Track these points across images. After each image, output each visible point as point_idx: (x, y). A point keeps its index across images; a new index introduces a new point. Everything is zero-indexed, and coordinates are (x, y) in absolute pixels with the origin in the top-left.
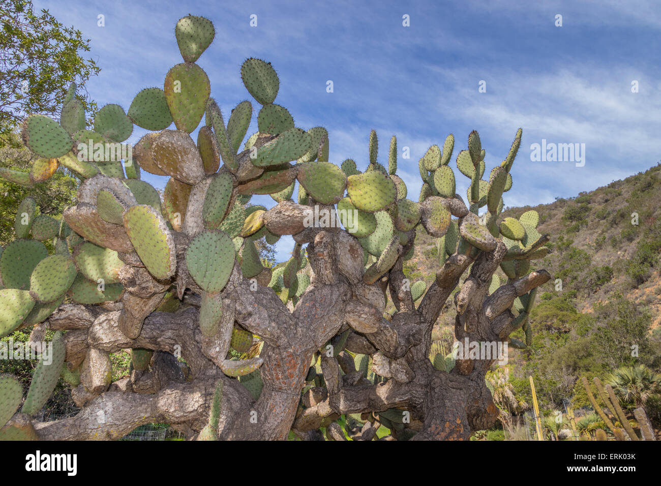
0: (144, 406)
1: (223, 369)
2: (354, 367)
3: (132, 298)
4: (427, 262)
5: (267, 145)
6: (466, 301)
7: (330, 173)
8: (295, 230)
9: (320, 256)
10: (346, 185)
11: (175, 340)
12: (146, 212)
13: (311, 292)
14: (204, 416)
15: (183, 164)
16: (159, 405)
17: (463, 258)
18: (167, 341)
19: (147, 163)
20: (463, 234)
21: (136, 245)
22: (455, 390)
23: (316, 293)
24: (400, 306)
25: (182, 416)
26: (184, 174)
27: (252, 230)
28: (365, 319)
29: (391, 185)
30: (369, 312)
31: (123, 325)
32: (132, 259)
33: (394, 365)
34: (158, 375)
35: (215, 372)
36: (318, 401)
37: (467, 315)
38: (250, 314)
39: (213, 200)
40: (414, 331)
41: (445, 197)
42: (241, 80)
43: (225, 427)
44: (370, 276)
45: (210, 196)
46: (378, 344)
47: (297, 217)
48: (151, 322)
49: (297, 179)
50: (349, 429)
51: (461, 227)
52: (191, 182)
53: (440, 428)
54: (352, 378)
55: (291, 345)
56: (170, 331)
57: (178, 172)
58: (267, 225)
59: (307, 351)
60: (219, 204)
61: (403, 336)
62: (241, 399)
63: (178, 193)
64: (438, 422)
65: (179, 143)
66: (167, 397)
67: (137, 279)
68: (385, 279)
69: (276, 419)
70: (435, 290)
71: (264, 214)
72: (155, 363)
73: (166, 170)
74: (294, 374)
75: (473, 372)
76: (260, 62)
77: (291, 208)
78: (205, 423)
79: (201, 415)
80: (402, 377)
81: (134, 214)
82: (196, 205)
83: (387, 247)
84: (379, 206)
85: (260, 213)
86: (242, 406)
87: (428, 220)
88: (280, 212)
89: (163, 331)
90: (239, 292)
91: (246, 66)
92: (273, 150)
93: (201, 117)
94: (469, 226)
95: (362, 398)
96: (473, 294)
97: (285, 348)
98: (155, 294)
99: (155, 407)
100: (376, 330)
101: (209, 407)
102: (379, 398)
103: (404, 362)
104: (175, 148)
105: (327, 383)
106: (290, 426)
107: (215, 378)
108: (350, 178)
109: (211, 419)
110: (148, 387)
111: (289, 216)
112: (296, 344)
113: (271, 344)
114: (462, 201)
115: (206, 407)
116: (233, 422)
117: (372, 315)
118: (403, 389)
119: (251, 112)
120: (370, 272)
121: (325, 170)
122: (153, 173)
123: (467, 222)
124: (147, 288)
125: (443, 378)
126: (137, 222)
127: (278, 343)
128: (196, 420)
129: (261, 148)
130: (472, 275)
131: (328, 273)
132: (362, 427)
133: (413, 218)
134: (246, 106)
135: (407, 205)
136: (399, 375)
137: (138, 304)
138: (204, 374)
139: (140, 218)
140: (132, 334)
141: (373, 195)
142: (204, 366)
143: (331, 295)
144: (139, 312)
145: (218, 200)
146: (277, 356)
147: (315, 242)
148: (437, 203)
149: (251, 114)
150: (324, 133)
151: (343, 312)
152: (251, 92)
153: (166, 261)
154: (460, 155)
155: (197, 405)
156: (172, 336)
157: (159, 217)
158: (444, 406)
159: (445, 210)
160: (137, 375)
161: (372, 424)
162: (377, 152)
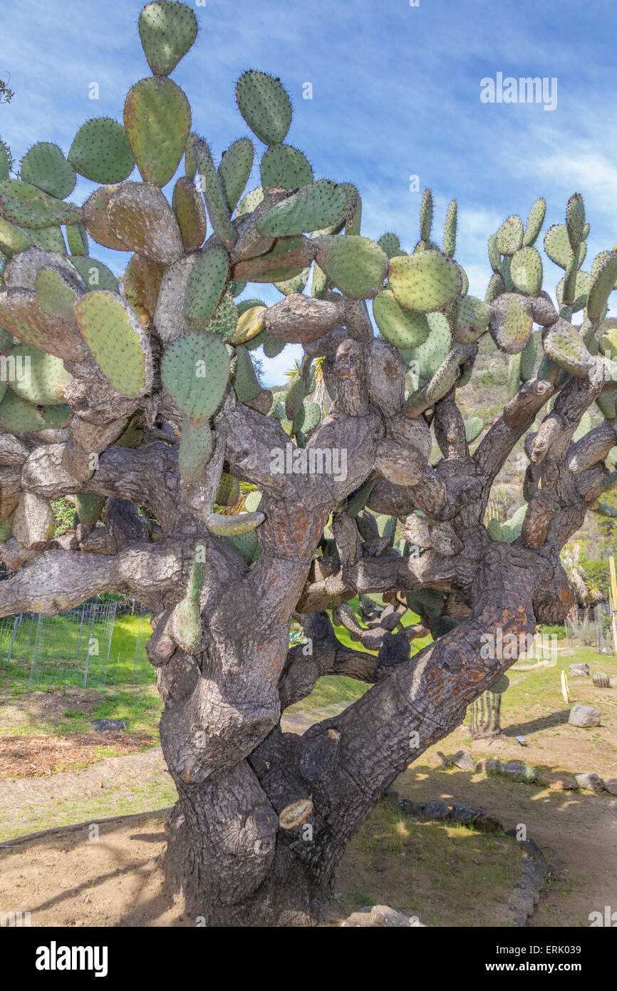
0: (101, 570)
1: (210, 525)
2: (376, 532)
3: (83, 426)
4: (475, 394)
5: (282, 204)
6: (546, 446)
7: (364, 253)
8: (309, 337)
9: (343, 375)
10: (387, 272)
11: (139, 485)
12: (109, 302)
13: (329, 425)
14: (181, 586)
15: (152, 234)
16: (121, 570)
17: (546, 385)
18: (129, 486)
19: (101, 231)
20: (548, 350)
21: (94, 347)
22: (518, 568)
23: (337, 426)
24: (448, 451)
25: (150, 586)
26: (154, 249)
27: (248, 334)
28: (403, 465)
29: (454, 273)
30: (409, 457)
31: (70, 462)
32: (83, 370)
33: (436, 531)
34: (113, 531)
35: (194, 529)
36: (326, 575)
37: (543, 467)
38: (246, 453)
39: (199, 287)
40: (469, 486)
41: (525, 294)
42: (236, 106)
43: (208, 601)
44: (413, 405)
45: (193, 282)
46: (418, 501)
47: (312, 318)
48: (106, 460)
49: (316, 260)
50: (363, 612)
51: (546, 341)
52: (164, 261)
53: (495, 617)
54: (375, 546)
55: (300, 498)
56: (132, 473)
57: (145, 246)
58: (270, 328)
59: (322, 506)
60: (208, 293)
61: (453, 492)
62: (229, 566)
63: (145, 277)
64: (493, 609)
65: (146, 202)
66: (130, 559)
67: (89, 400)
68: (429, 413)
69: (278, 594)
70: (499, 431)
71: (265, 312)
72: (109, 515)
73: (128, 243)
74: (304, 536)
75: (544, 546)
76: (263, 76)
77: (304, 304)
78: (181, 596)
79: (177, 585)
80: (446, 548)
81: (92, 305)
82: (171, 295)
83: (444, 364)
84: (434, 304)
85: (259, 310)
86: (231, 575)
87: (501, 328)
88: (289, 310)
89: (122, 473)
90: (231, 422)
91: (243, 84)
92: (290, 212)
93: (178, 163)
94: (558, 338)
95: (389, 574)
96: (556, 437)
97: (293, 501)
98: (114, 420)
99: (115, 572)
100: (417, 482)
101: (187, 575)
102: (412, 574)
103: (449, 528)
104: (140, 210)
105: (340, 551)
106: (295, 604)
107: (195, 537)
108: (393, 260)
109: (190, 590)
110: (100, 546)
111: (301, 315)
112: (307, 496)
113: (274, 496)
114: (549, 300)
115: (183, 575)
116: (220, 596)
117: (413, 461)
118: (446, 564)
119: (252, 155)
120: (414, 400)
121: (358, 248)
122: (109, 248)
123: (555, 334)
124: (103, 412)
125: (503, 552)
126: (96, 315)
127: (284, 495)
128: (170, 590)
129: (273, 209)
130: (556, 411)
131: (354, 401)
132: (381, 612)
133: (478, 324)
134: (244, 145)
135: (473, 304)
136: (442, 545)
137: (91, 434)
138: (180, 532)
139: (101, 309)
140: (82, 475)
141: (427, 286)
142: (180, 522)
143: (358, 431)
144: (91, 445)
145: (208, 288)
146: (281, 511)
147: (338, 354)
148: (514, 304)
149: (252, 159)
150: (352, 194)
151: (373, 455)
152: (251, 124)
153: (137, 371)
154: (550, 232)
155: (170, 572)
156: (134, 480)
157: (128, 308)
158: (503, 588)
159: (525, 314)
160: (84, 531)
161: (396, 608)
162: (431, 223)
